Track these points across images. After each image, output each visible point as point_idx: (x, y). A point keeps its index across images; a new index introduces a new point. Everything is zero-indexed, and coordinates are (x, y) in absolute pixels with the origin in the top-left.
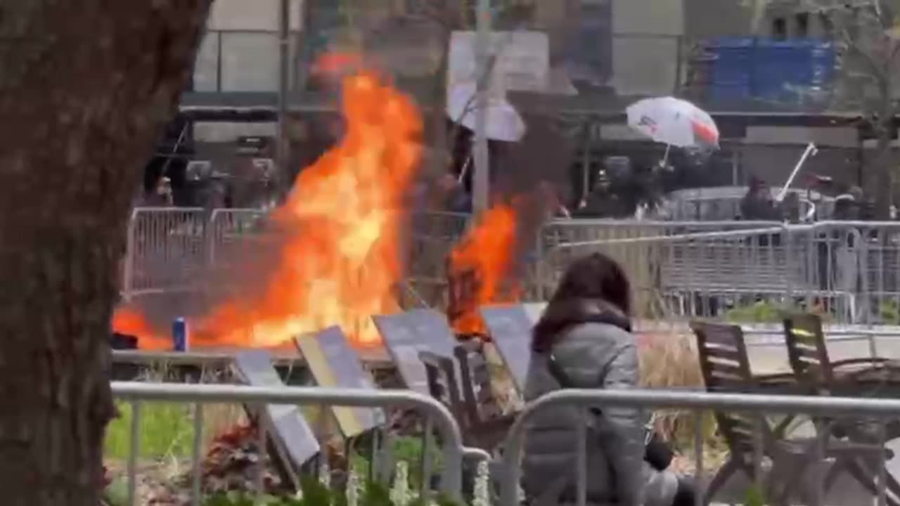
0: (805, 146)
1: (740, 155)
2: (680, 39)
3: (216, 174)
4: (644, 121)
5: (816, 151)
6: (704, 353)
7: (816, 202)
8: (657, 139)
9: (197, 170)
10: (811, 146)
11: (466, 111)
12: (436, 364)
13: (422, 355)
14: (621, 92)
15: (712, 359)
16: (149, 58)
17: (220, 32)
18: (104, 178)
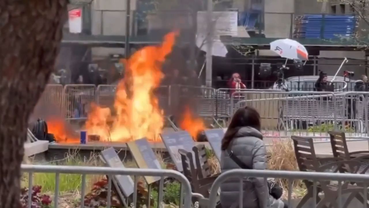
0: (344, 59)
1: (317, 62)
2: (292, 14)
3: (100, 70)
4: (277, 48)
5: (347, 61)
6: (297, 149)
7: (347, 82)
8: (282, 56)
9: (92, 68)
10: (346, 59)
11: (203, 44)
12: (185, 154)
13: (179, 150)
14: (267, 36)
15: (300, 151)
16: (36, 61)
17: (102, 11)
18: (16, 110)
